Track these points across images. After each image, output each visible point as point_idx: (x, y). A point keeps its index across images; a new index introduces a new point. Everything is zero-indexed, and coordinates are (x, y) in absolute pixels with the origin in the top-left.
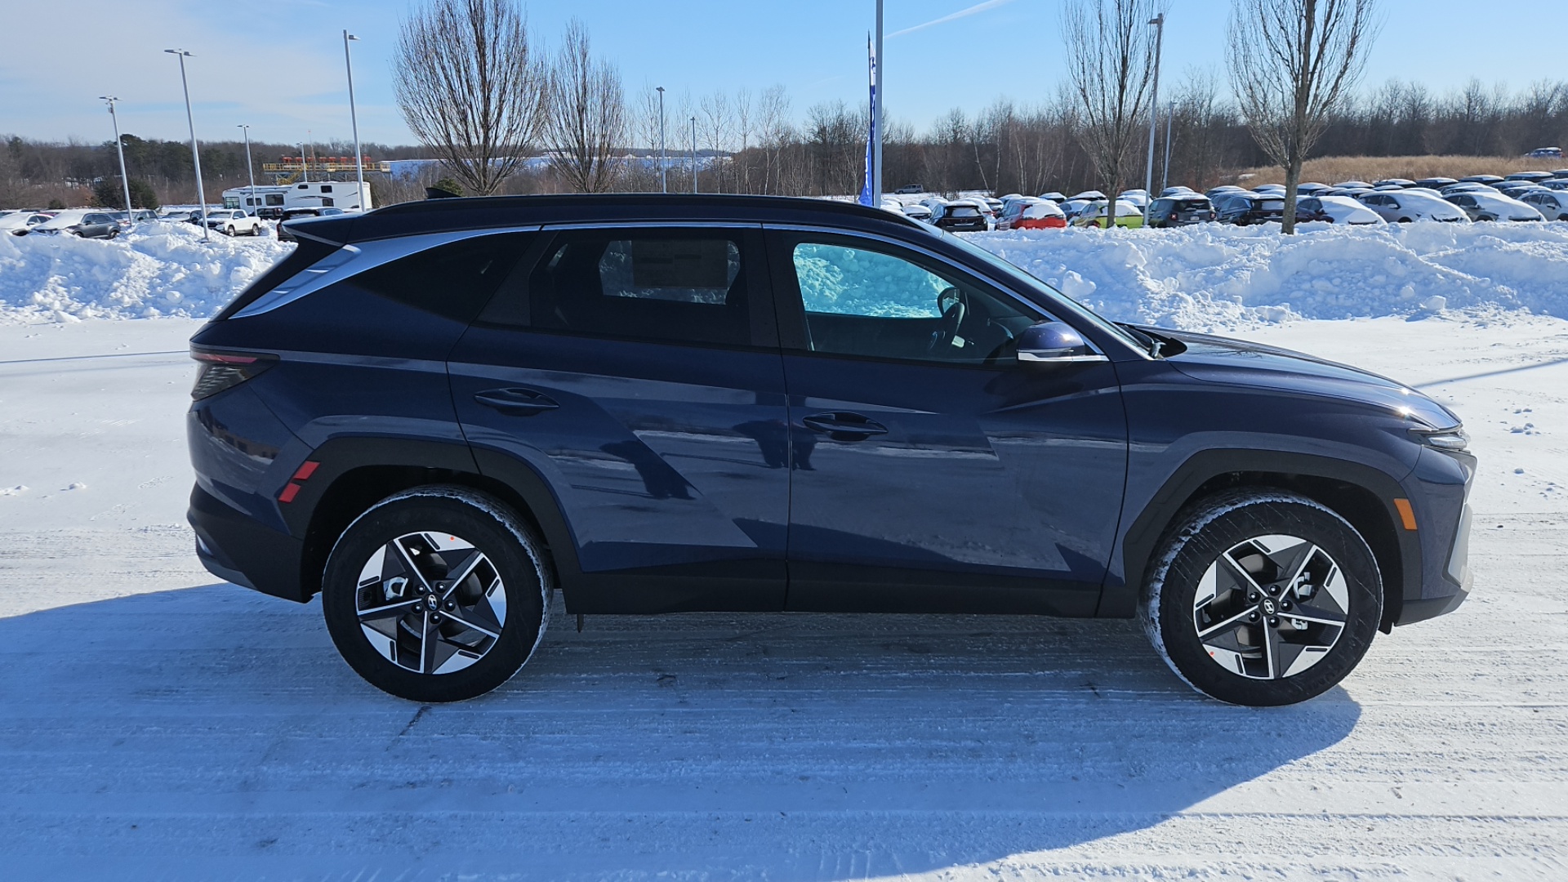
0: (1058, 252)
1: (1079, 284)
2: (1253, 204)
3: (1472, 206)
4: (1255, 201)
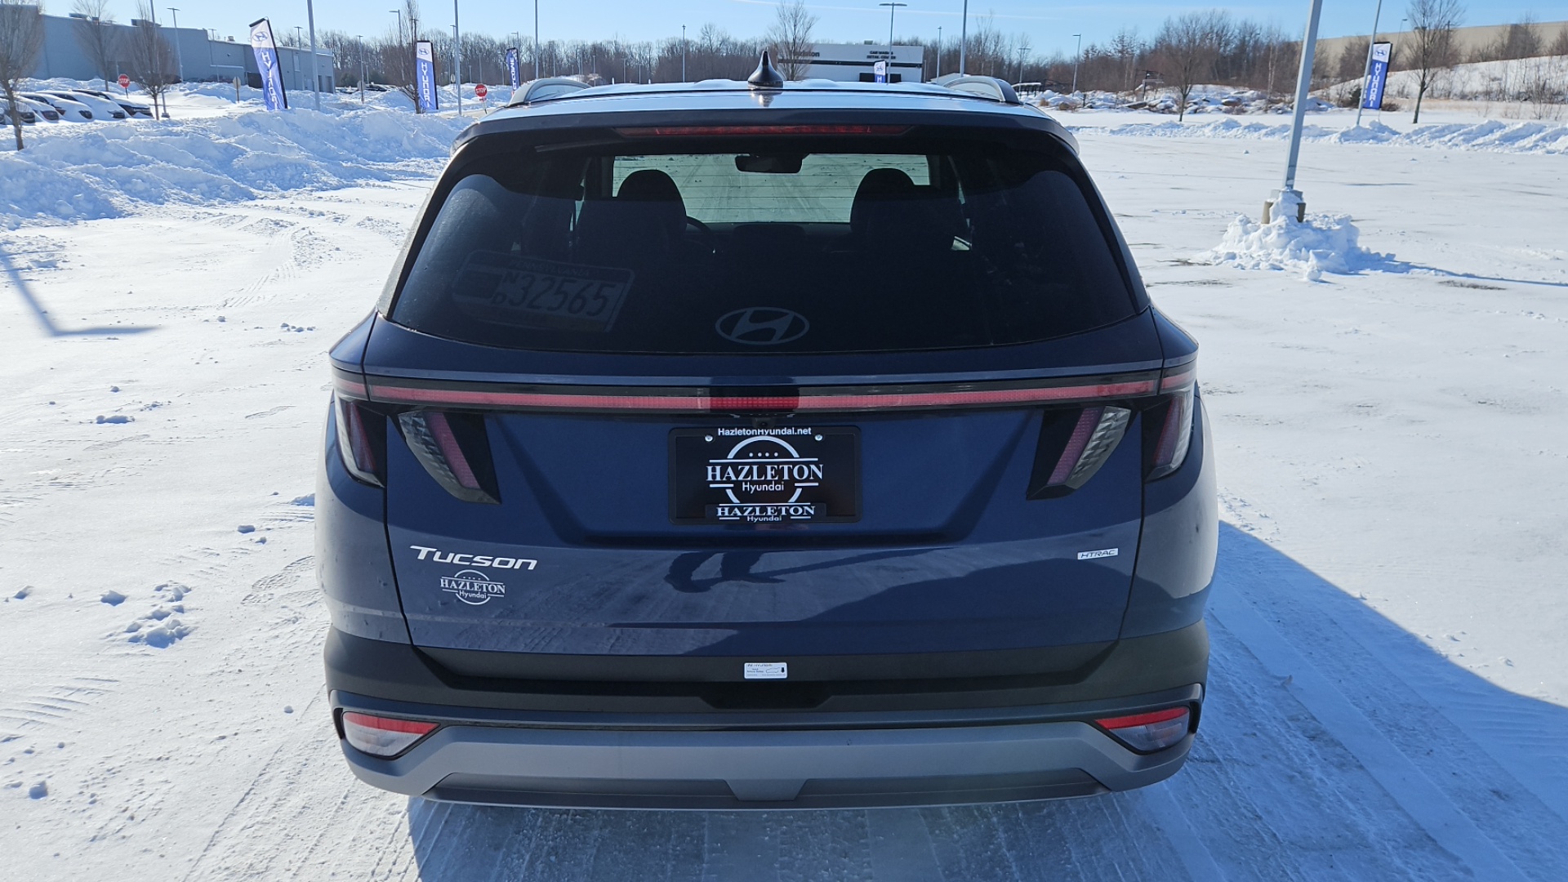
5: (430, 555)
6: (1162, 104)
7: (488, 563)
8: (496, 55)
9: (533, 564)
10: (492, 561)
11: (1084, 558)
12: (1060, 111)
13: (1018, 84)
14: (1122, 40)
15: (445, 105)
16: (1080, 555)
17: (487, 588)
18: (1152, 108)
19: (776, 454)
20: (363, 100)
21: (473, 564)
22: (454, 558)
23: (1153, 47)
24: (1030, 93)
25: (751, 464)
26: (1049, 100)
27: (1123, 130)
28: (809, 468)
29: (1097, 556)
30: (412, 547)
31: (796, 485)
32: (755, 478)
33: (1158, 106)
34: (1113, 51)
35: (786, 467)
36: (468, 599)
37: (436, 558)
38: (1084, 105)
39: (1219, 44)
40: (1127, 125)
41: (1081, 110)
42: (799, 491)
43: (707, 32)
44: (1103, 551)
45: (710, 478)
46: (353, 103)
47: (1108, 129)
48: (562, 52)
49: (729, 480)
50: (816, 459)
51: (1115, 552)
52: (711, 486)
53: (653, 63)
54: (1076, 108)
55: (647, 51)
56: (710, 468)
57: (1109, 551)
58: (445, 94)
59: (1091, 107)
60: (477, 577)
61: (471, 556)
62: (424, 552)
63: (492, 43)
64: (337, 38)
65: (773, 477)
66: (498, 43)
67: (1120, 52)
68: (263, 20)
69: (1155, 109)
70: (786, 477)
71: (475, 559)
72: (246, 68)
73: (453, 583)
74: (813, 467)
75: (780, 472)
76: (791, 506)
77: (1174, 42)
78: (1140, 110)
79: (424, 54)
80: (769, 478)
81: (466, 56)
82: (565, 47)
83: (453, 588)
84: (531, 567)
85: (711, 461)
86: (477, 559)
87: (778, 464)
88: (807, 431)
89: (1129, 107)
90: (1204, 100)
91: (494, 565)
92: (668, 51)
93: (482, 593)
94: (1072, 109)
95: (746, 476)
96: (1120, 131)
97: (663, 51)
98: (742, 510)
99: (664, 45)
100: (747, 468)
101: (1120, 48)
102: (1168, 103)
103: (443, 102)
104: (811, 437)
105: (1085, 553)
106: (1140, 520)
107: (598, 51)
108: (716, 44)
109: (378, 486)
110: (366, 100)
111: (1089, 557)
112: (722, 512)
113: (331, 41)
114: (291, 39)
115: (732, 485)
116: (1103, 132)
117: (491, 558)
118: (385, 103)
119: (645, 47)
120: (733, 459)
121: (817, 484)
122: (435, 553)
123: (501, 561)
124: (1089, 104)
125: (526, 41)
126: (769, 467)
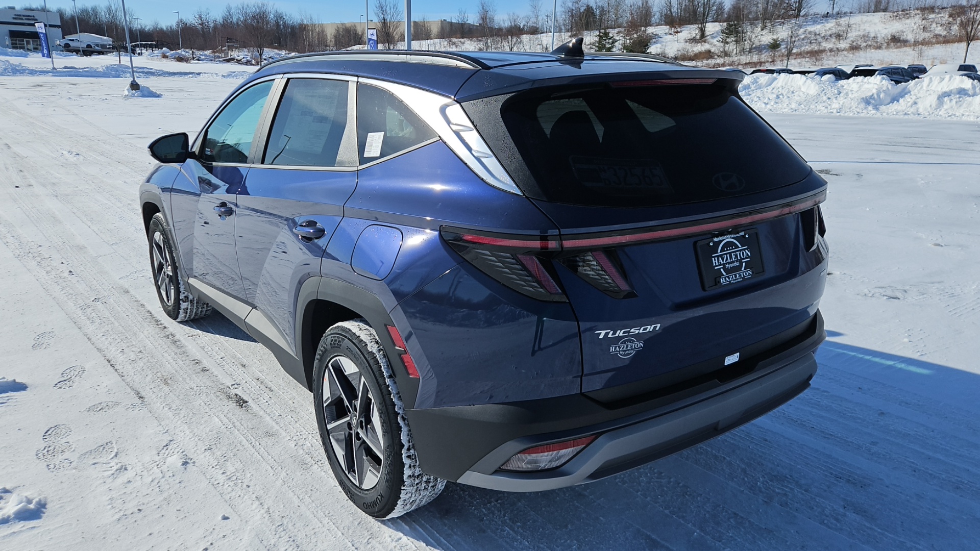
5: (607, 334)
6: (245, 59)
7: (637, 331)
9: (659, 325)
10: (639, 329)
12: (178, 62)
13: (138, 43)
14: (200, 17)
17: (635, 346)
18: (239, 62)
19: (734, 247)
21: (630, 334)
22: (620, 333)
23: (222, 22)
24: (148, 48)
25: (726, 254)
26: (168, 54)
27: (230, 75)
30: (596, 332)
31: (743, 261)
32: (729, 261)
33: (242, 60)
34: (196, 24)
35: (738, 253)
36: (625, 355)
37: (610, 336)
38: (193, 58)
39: (263, 23)
40: (232, 72)
41: (192, 62)
42: (744, 264)
45: (714, 265)
47: (221, 74)
49: (721, 264)
50: (747, 247)
54: (188, 60)
56: (713, 259)
59: (198, 60)
60: (630, 341)
61: (629, 330)
62: (603, 333)
67: (200, 24)
69: (241, 62)
70: (739, 258)
71: (631, 331)
73: (617, 348)
74: (746, 251)
75: (736, 256)
76: (743, 272)
77: (235, 20)
78: (232, 63)
83: (617, 351)
84: (657, 329)
85: (713, 255)
86: (632, 330)
87: (735, 252)
88: (742, 234)
89: (224, 60)
90: (270, 58)
91: (640, 332)
93: (632, 349)
94: (186, 61)
96: (228, 76)
98: (728, 277)
100: (726, 256)
101: (200, 22)
102: (248, 58)
104: (744, 236)
109: (565, 302)
112: (722, 280)
116: (217, 76)
117: (639, 328)
120: (720, 252)
121: (749, 259)
122: (609, 332)
123: (644, 329)
124: (197, 58)
126: (732, 254)
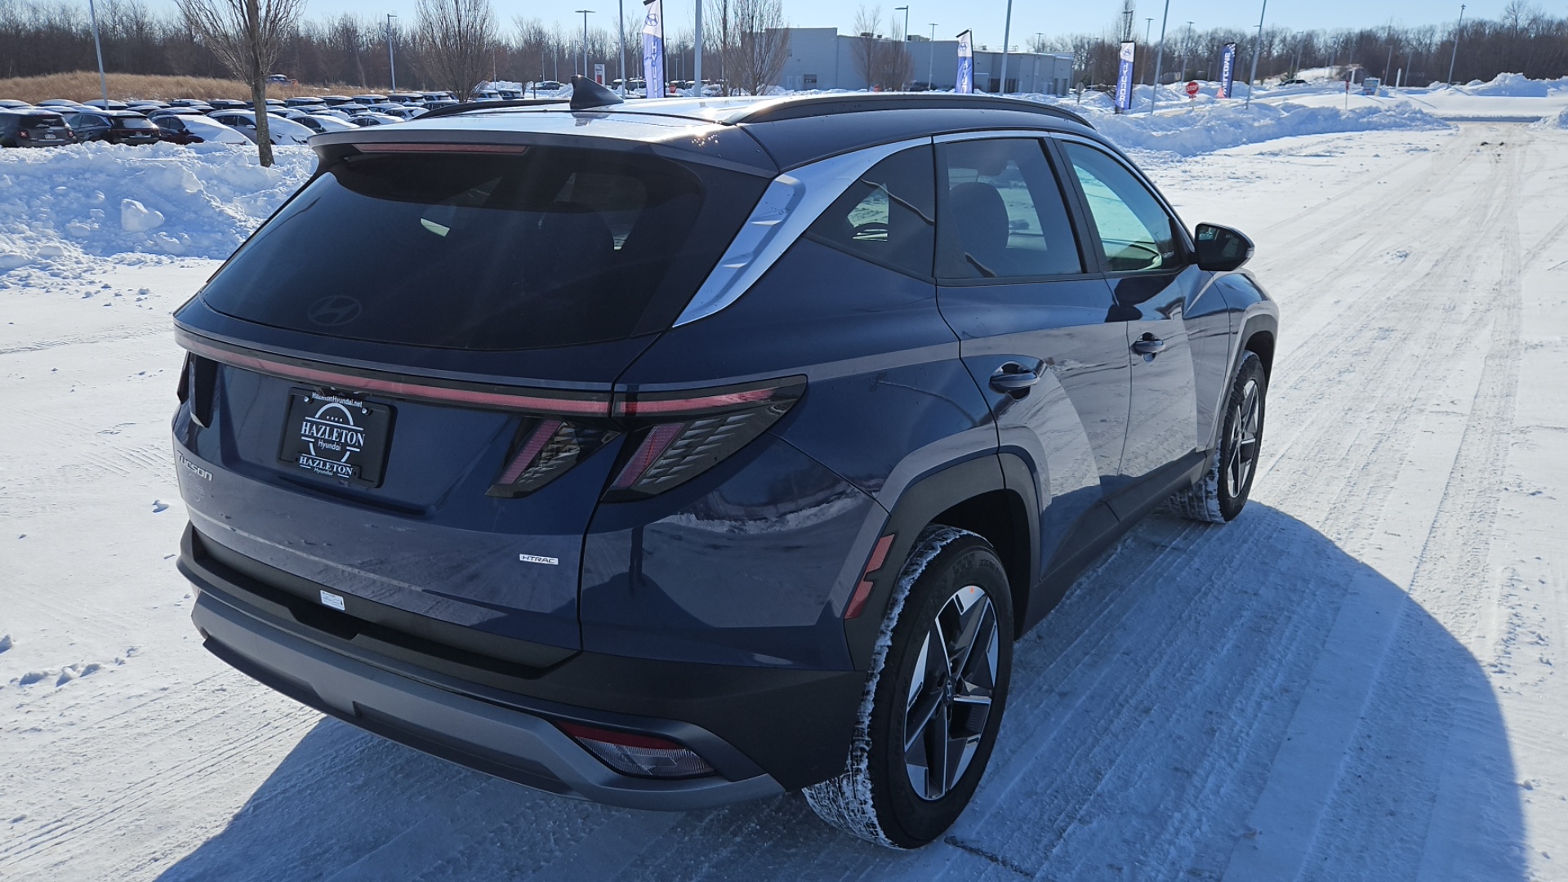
0: (80, 176)
1: (145, 214)
2: (113, 121)
3: (318, 128)
4: (114, 118)
8: (1245, 49)
9: (211, 476)
10: (197, 469)
11: (525, 560)
15: (1161, 103)
16: (521, 556)
19: (341, 420)
20: (1078, 101)
21: (192, 470)
22: (186, 464)
25: (327, 425)
28: (357, 435)
29: (537, 561)
32: (327, 437)
37: (182, 461)
42: (347, 454)
43: (1513, 11)
44: (543, 558)
45: (303, 432)
46: (1068, 105)
48: (1320, 43)
49: (312, 437)
50: (362, 429)
51: (555, 561)
52: (303, 438)
53: (1433, 49)
55: (1428, 35)
57: (548, 558)
58: (1165, 93)
61: (191, 464)
62: (179, 456)
63: (1243, 36)
64: (1085, 41)
65: (336, 438)
66: (1249, 37)
68: (967, 31)
70: (343, 441)
71: (192, 467)
72: (992, 74)
74: (359, 435)
75: (340, 435)
76: (340, 465)
79: (1127, 54)
80: (334, 439)
81: (1212, 52)
82: (1327, 37)
84: (210, 479)
87: (341, 428)
88: (359, 404)
92: (1455, 35)
95: (322, 435)
97: (1449, 34)
98: (314, 461)
99: (1451, 28)
100: (324, 428)
103: (1159, 100)
104: (360, 410)
105: (527, 556)
106: (582, 536)
107: (1366, 40)
108: (1523, 23)
110: (1081, 101)
111: (530, 560)
112: (303, 460)
113: (1079, 44)
114: (1044, 45)
115: (313, 440)
117: (197, 467)
118: (1100, 103)
119: (1426, 32)
120: (318, 418)
121: (358, 450)
122: (181, 458)
123: (199, 471)
125: (1281, 33)
126: (335, 430)
